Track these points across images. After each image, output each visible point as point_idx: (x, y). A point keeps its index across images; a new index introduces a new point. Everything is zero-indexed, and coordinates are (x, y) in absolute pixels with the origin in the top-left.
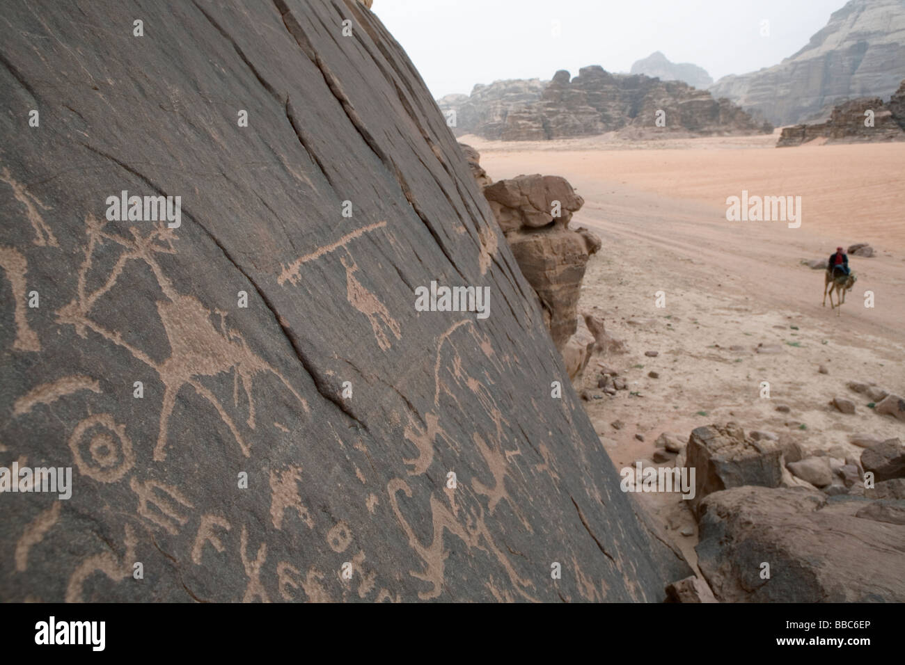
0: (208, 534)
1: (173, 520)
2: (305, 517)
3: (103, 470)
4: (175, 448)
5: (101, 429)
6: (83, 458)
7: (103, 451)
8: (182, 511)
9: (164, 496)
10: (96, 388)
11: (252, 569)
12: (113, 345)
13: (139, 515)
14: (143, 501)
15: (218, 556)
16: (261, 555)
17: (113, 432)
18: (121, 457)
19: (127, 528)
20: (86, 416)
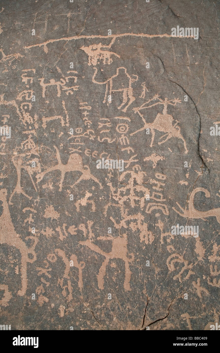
0: (128, 150)
1: (123, 143)
2: (154, 165)
3: (120, 131)
4: (136, 136)
5: (125, 126)
6: (118, 128)
7: (122, 129)
8: (126, 143)
9: (126, 139)
10: (130, 121)
11: (131, 160)
12: (140, 116)
13: (119, 139)
14: (121, 138)
15: (127, 153)
16: (136, 161)
17: (126, 128)
18: (125, 131)
19: (115, 139)
20: (124, 123)
